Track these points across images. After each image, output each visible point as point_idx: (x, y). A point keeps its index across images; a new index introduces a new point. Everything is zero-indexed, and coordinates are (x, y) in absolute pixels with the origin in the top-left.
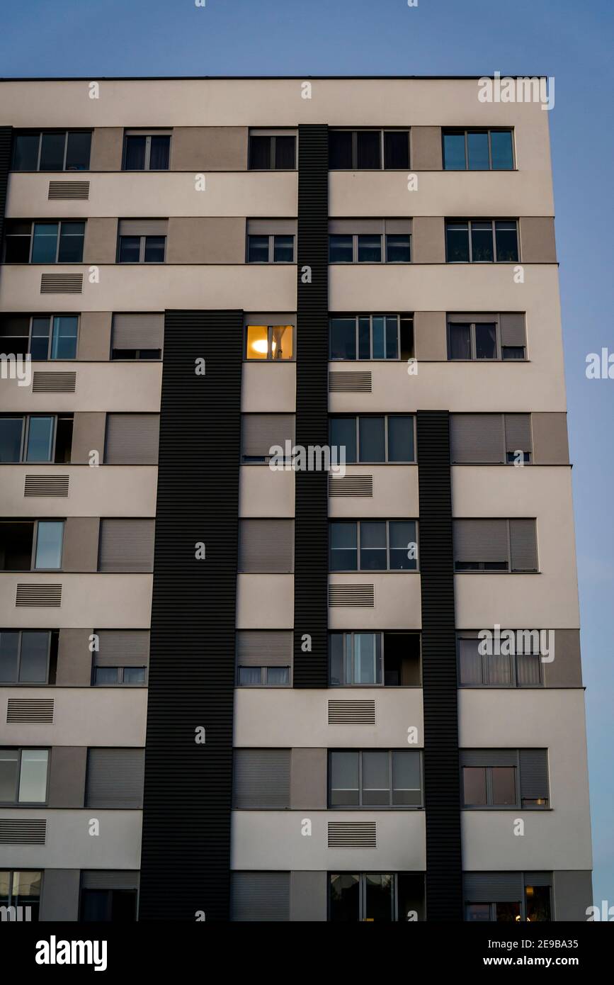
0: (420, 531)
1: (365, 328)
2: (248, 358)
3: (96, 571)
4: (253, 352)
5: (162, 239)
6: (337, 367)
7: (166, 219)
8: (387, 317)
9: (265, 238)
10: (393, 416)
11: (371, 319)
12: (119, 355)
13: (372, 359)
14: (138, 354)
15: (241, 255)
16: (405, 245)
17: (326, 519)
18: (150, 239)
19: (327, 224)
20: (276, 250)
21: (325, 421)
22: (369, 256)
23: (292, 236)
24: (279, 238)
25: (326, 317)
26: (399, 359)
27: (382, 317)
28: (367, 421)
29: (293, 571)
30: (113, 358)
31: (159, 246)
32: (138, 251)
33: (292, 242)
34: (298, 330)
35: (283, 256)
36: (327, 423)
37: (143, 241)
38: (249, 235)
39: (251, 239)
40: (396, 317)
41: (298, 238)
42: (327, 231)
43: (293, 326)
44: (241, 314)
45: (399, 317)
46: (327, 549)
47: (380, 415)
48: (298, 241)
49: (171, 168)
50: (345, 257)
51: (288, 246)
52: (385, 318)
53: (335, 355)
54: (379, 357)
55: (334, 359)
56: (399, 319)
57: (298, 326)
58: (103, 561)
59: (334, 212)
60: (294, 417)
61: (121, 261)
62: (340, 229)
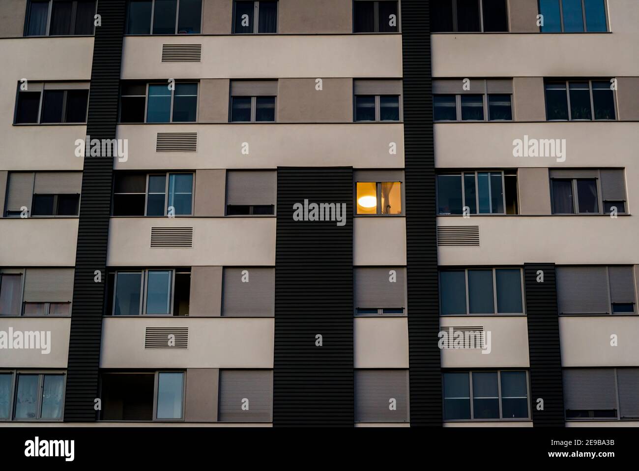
0: (531, 380)
1: (470, 184)
2: (358, 213)
3: (216, 421)
4: (362, 209)
5: (272, 99)
6: (445, 221)
7: (276, 80)
8: (492, 173)
9: (371, 98)
10: (500, 268)
11: (476, 175)
12: (233, 211)
13: (478, 213)
14: (251, 209)
15: (349, 115)
16: (506, 104)
17: (439, 369)
18: (260, 99)
19: (431, 84)
20: (382, 109)
21: (436, 274)
22: (472, 114)
23: (397, 96)
24: (384, 98)
25: (433, 174)
26: (505, 214)
27: (487, 173)
28: (477, 274)
29: (409, 421)
30: (228, 214)
31: (269, 106)
32: (249, 110)
33: (397, 101)
34: (406, 186)
35: (389, 115)
36: (437, 276)
37: (254, 101)
38: (355, 95)
39: (359, 99)
40: (501, 173)
41: (404, 98)
42: (431, 91)
43: (401, 183)
44: (351, 171)
45: (503, 173)
46: (441, 399)
47: (488, 268)
48: (404, 101)
49: (279, 32)
50: (449, 115)
51: (393, 105)
52: (489, 174)
53: (442, 210)
54: (484, 212)
55: (441, 214)
56: (503, 175)
57: (406, 182)
58: (222, 411)
59: (438, 72)
60: (405, 270)
61: (232, 121)
62: (442, 88)
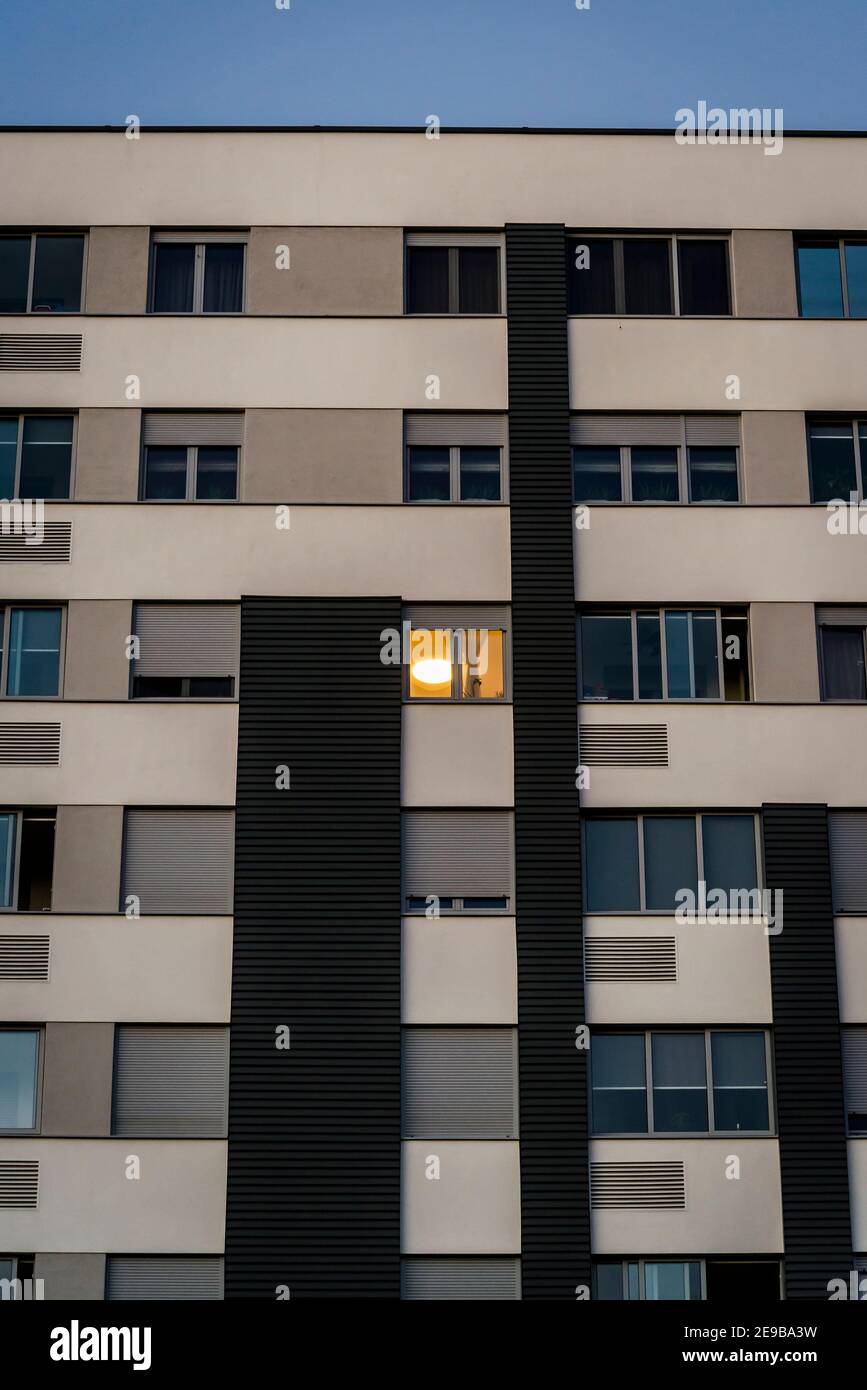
0: (776, 1051)
1: (649, 635)
2: (412, 695)
3: (108, 1134)
4: (421, 686)
5: (230, 452)
6: (596, 714)
7: (241, 411)
8: (695, 613)
9: (441, 452)
10: (712, 814)
11: (662, 617)
12: (148, 688)
13: (665, 698)
14: (186, 686)
15: (396, 490)
16: (726, 467)
17: (582, 1027)
18: (206, 451)
19: (568, 424)
20: (465, 477)
21: (576, 826)
22: (655, 489)
23: (497, 449)
24: (469, 452)
25: (572, 613)
26: (722, 699)
27: (684, 613)
28: (661, 826)
29: (516, 1135)
30: (135, 696)
31: (225, 467)
32: (183, 475)
33: (497, 459)
34: (514, 639)
35: (479, 488)
36: (579, 830)
37: (192, 456)
38: (408, 446)
39: (414, 453)
40: (713, 613)
41: (511, 452)
42: (568, 438)
43: (504, 632)
44: (398, 605)
45: (718, 613)
46: (585, 1089)
47: (687, 813)
48: (511, 459)
49: (248, 309)
50: (605, 491)
51: (489, 467)
52: (690, 615)
53: (589, 691)
54: (679, 695)
55: (588, 699)
56: (719, 618)
57: (514, 632)
58: (122, 1114)
59: (581, 399)
60: (511, 818)
61: (147, 497)
62: (592, 433)
